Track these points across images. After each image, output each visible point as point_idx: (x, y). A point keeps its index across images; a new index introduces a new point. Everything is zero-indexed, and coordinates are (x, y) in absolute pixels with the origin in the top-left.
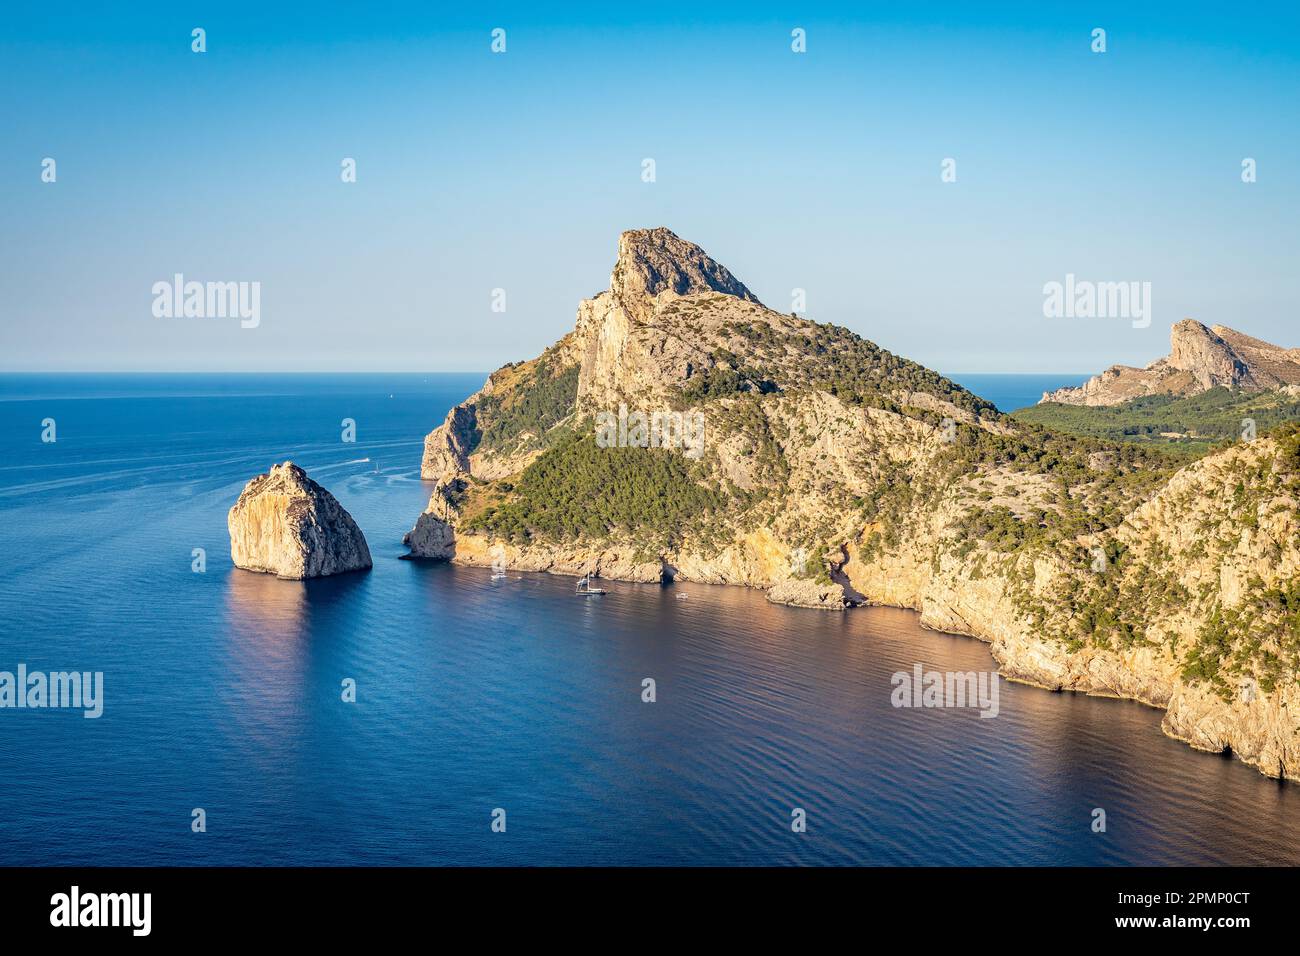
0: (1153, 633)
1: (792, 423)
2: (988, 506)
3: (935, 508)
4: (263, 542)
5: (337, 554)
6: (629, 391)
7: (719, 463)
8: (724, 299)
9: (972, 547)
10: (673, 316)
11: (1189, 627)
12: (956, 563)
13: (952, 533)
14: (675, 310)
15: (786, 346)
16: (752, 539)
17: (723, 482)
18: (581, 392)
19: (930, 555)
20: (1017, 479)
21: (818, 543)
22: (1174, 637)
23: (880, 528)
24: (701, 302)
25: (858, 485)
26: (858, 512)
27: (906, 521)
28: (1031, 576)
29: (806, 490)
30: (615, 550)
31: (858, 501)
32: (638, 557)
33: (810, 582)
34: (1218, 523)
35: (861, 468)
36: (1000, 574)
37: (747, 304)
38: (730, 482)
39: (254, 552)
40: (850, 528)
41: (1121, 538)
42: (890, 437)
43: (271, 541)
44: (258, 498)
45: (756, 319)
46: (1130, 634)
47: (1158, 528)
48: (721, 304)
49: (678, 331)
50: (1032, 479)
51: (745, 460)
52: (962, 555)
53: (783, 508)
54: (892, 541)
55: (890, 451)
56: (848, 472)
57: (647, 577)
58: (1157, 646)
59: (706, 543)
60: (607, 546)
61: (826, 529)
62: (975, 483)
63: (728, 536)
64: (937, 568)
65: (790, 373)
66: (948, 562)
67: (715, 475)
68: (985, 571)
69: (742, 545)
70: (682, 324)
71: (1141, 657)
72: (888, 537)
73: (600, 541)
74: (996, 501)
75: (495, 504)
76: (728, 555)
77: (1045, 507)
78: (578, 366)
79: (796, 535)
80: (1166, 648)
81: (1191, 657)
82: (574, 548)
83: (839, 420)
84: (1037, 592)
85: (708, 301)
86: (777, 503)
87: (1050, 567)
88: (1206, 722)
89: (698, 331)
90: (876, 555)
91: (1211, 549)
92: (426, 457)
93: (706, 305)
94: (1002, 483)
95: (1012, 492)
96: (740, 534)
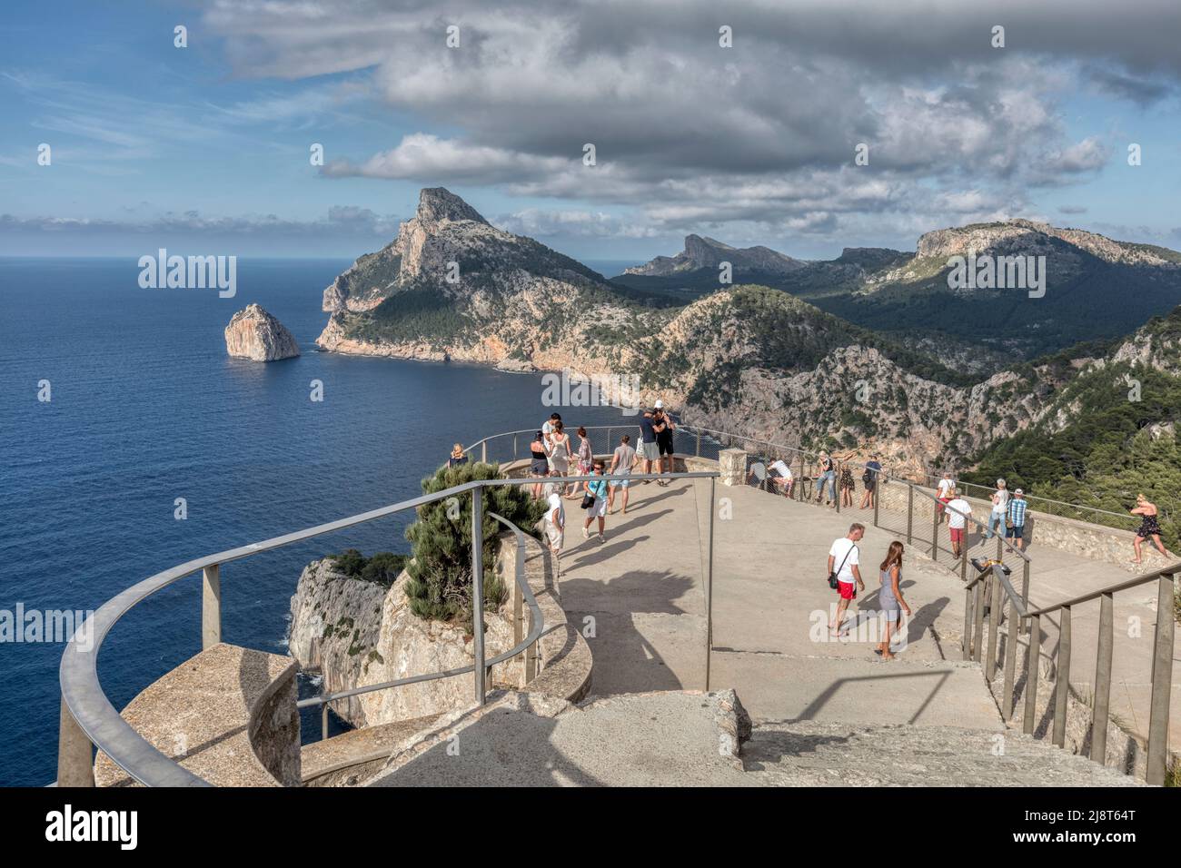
0: (673, 382)
1: (507, 285)
2: (600, 324)
3: (575, 324)
4: (244, 344)
5: (282, 349)
6: (426, 268)
7: (472, 304)
8: (473, 223)
9: (593, 343)
10: (448, 231)
11: (690, 379)
12: (584, 350)
13: (583, 337)
14: (449, 229)
15: (503, 247)
16: (488, 340)
17: (474, 313)
18: (402, 269)
19: (572, 347)
20: (612, 311)
21: (520, 342)
22: (684, 384)
23: (549, 334)
24: (461, 225)
25: (538, 314)
26: (539, 327)
27: (561, 331)
28: (619, 357)
29: (514, 316)
30: (421, 346)
31: (538, 322)
32: (433, 350)
33: (516, 360)
34: (704, 332)
35: (539, 306)
36: (605, 356)
37: (484, 226)
38: (477, 313)
39: (239, 349)
40: (535, 335)
41: (660, 339)
42: (554, 291)
43: (248, 344)
44: (240, 322)
45: (488, 233)
46: (663, 384)
47: (677, 334)
48: (471, 226)
49: (450, 239)
50: (620, 311)
51: (484, 302)
52: (587, 347)
53: (503, 325)
54: (555, 341)
55: (554, 298)
56: (534, 308)
57: (437, 359)
58: (675, 388)
59: (466, 342)
60: (417, 344)
61: (523, 335)
62: (593, 313)
63: (476, 339)
64: (576, 353)
65: (505, 260)
66: (581, 351)
67: (470, 310)
68: (598, 354)
69: (483, 343)
70: (453, 236)
71: (669, 393)
72: (553, 338)
73: (414, 342)
74: (604, 322)
75: (361, 324)
76: (477, 348)
77: (625, 324)
78: (401, 256)
79: (509, 338)
80: (680, 389)
81: (691, 392)
82: (401, 345)
83: (529, 283)
84: (622, 364)
86: (500, 323)
87: (628, 352)
88: (697, 422)
89: (460, 239)
90: (547, 347)
91: (700, 344)
92: (325, 301)
93: (464, 226)
94: (606, 313)
95: (610, 317)
96: (482, 338)
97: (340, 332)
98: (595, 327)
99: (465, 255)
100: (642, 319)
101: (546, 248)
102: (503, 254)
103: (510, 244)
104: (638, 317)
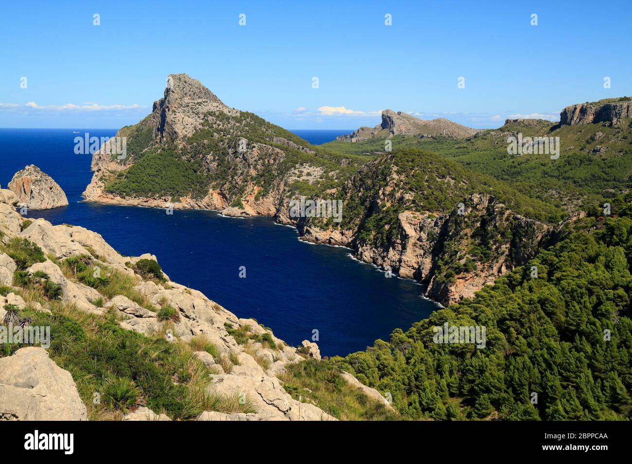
2: (301, 179)
5: (54, 200)
7: (203, 165)
8: (207, 102)
10: (187, 108)
14: (188, 106)
15: (230, 120)
16: (215, 193)
18: (154, 138)
20: (311, 170)
21: (239, 194)
23: (261, 188)
24: (198, 103)
25: (253, 172)
26: (254, 183)
27: (271, 185)
30: (165, 197)
31: (254, 178)
32: (173, 200)
33: (236, 208)
35: (256, 166)
37: (215, 104)
40: (251, 188)
44: (20, 178)
45: (219, 109)
48: (206, 104)
49: (188, 114)
50: (317, 170)
51: (213, 163)
52: (290, 197)
53: (226, 181)
54: (267, 193)
55: (266, 160)
56: (251, 168)
57: (176, 208)
59: (198, 194)
60: (161, 196)
62: (296, 171)
63: (207, 192)
64: (281, 202)
66: (285, 200)
67: (202, 169)
69: (212, 194)
70: (191, 112)
72: (264, 191)
73: (159, 195)
74: (304, 178)
75: (117, 181)
76: (206, 199)
77: (320, 180)
78: (153, 128)
79: (231, 191)
82: (148, 197)
85: (200, 103)
86: (224, 180)
89: (196, 114)
90: (261, 198)
93: (199, 103)
94: (305, 171)
95: (309, 174)
96: (211, 191)
97: (101, 187)
98: (298, 182)
99: (201, 127)
100: (333, 176)
101: (264, 121)
102: (229, 126)
103: (235, 118)
104: (330, 174)
